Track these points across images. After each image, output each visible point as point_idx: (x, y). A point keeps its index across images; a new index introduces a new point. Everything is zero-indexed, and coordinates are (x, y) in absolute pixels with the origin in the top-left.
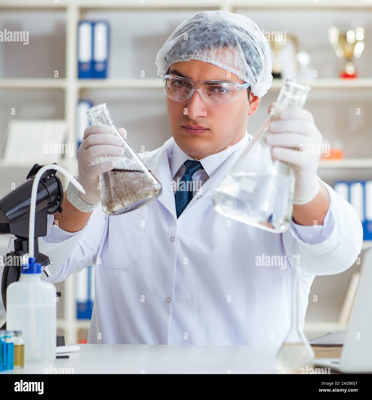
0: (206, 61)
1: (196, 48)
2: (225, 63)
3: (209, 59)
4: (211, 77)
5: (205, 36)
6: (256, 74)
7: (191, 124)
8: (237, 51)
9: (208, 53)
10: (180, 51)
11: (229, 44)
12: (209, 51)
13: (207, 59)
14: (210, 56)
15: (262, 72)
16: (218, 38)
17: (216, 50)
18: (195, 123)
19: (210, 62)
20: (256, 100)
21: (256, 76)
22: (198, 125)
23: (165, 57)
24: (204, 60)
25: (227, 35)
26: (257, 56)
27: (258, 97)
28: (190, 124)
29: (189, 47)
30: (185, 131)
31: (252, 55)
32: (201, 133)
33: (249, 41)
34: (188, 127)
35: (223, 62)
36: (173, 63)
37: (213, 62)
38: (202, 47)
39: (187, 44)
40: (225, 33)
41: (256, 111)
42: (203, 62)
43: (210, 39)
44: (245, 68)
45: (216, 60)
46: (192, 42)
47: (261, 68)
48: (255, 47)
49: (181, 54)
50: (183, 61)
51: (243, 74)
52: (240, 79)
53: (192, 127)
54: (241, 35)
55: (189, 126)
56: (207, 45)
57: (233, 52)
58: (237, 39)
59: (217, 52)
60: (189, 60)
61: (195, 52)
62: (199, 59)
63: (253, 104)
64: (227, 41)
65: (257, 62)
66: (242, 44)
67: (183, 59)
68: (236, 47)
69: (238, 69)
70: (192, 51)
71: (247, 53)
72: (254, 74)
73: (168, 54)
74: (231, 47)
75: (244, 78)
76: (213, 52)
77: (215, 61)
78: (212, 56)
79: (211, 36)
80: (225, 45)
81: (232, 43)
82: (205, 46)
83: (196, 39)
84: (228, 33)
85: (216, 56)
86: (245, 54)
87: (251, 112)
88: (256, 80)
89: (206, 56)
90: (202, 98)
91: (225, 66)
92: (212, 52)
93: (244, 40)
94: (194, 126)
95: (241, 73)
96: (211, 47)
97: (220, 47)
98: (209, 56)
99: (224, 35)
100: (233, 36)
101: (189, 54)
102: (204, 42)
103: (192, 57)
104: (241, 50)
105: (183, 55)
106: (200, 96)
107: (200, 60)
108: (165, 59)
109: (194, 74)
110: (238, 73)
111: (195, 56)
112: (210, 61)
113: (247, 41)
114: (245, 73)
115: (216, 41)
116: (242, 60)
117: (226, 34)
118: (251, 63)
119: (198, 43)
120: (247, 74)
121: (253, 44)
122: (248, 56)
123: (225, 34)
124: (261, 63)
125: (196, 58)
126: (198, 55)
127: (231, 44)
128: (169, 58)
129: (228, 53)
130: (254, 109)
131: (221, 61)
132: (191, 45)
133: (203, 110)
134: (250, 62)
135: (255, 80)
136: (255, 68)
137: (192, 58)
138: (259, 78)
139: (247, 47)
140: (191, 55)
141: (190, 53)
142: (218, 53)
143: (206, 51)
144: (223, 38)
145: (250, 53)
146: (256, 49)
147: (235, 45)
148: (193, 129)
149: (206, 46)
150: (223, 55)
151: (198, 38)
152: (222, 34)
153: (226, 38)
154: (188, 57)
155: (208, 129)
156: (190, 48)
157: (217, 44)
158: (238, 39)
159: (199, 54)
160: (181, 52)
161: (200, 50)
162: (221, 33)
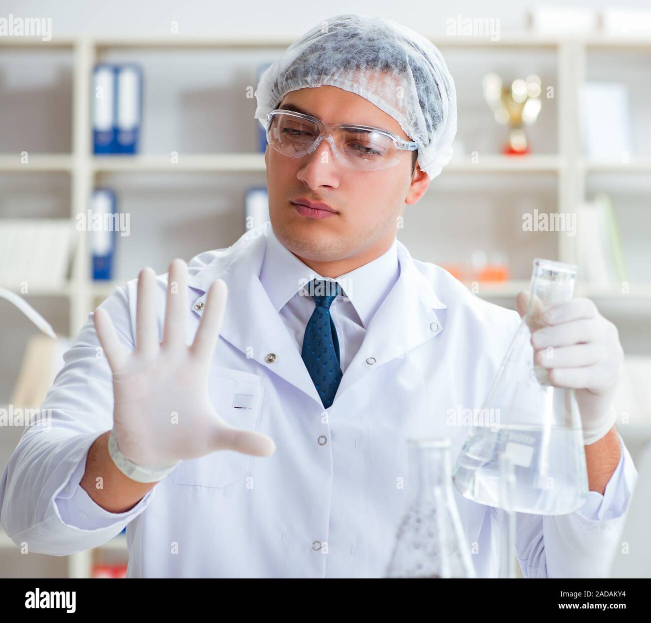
0: (349, 89)
1: (335, 65)
2: (383, 98)
3: (355, 85)
4: (355, 118)
5: (352, 46)
6: (431, 127)
7: (309, 198)
8: (405, 80)
9: (354, 76)
10: (305, 69)
11: (393, 66)
12: (358, 72)
13: (352, 86)
14: (357, 82)
15: (441, 127)
16: (375, 53)
17: (368, 73)
18: (316, 197)
19: (357, 93)
20: (423, 181)
21: (430, 131)
22: (322, 201)
23: (275, 81)
24: (347, 88)
25: (391, 50)
26: (437, 98)
27: (427, 175)
28: (307, 199)
29: (322, 62)
30: (296, 211)
31: (430, 94)
32: (324, 217)
33: (426, 68)
34: (302, 204)
35: (378, 94)
36: (289, 91)
37: (362, 92)
38: (346, 64)
39: (319, 57)
40: (387, 46)
41: (419, 199)
42: (344, 90)
43: (360, 52)
44: (415, 113)
45: (367, 90)
46: (328, 55)
47: (440, 120)
48: (436, 82)
49: (306, 73)
50: (308, 86)
51: (410, 122)
52: (404, 131)
53: (309, 203)
54: (415, 55)
55: (306, 201)
56: (356, 62)
57: (398, 81)
58: (408, 59)
59: (371, 75)
60: (320, 85)
61: (332, 72)
62: (337, 85)
63: (417, 185)
64: (389, 60)
65: (436, 107)
66: (415, 69)
67: (310, 83)
68: (405, 73)
69: (403, 111)
70: (326, 69)
71: (422, 87)
72: (428, 126)
73: (282, 75)
74: (396, 71)
75: (410, 129)
76: (363, 76)
77: (365, 91)
78: (361, 81)
79: (363, 47)
80: (387, 67)
81: (398, 64)
82: (351, 64)
83: (336, 49)
84: (394, 47)
85: (368, 83)
86: (418, 89)
87: (410, 199)
88: (430, 140)
89: (351, 81)
90: (333, 153)
91: (383, 102)
92: (362, 74)
93: (419, 64)
94: (313, 202)
95: (406, 120)
96: (360, 66)
97: (377, 68)
98: (355, 80)
99: (386, 50)
100: (401, 52)
101: (321, 74)
102: (350, 55)
103: (326, 80)
104: (413, 80)
105: (310, 75)
106: (331, 149)
107: (338, 87)
108: (276, 85)
109: (326, 110)
110: (401, 120)
111: (330, 79)
112: (356, 89)
113: (423, 67)
114: (413, 122)
115: (372, 57)
116: (412, 98)
117: (389, 47)
118: (426, 106)
119: (338, 56)
120: (416, 124)
121: (433, 75)
122: (422, 94)
123: (388, 49)
124: (442, 112)
125: (332, 83)
126: (336, 77)
127: (397, 66)
128: (282, 83)
129: (388, 80)
130: (418, 194)
131: (376, 92)
132: (326, 59)
133: (334, 175)
134: (424, 104)
135: (428, 140)
136: (431, 117)
137: (325, 83)
138: (435, 137)
139: (423, 77)
140: (325, 76)
141: (323, 72)
142: (371, 78)
143: (351, 73)
144: (383, 54)
145: (427, 89)
146: (437, 85)
147: (403, 69)
148: (312, 208)
149: (354, 62)
150: (380, 83)
151: (339, 48)
152: (383, 48)
153: (390, 56)
154: (319, 79)
155: (338, 213)
156: (324, 64)
157: (372, 63)
158: (410, 60)
159: (339, 77)
160: (307, 70)
161: (342, 69)
162: (381, 46)
